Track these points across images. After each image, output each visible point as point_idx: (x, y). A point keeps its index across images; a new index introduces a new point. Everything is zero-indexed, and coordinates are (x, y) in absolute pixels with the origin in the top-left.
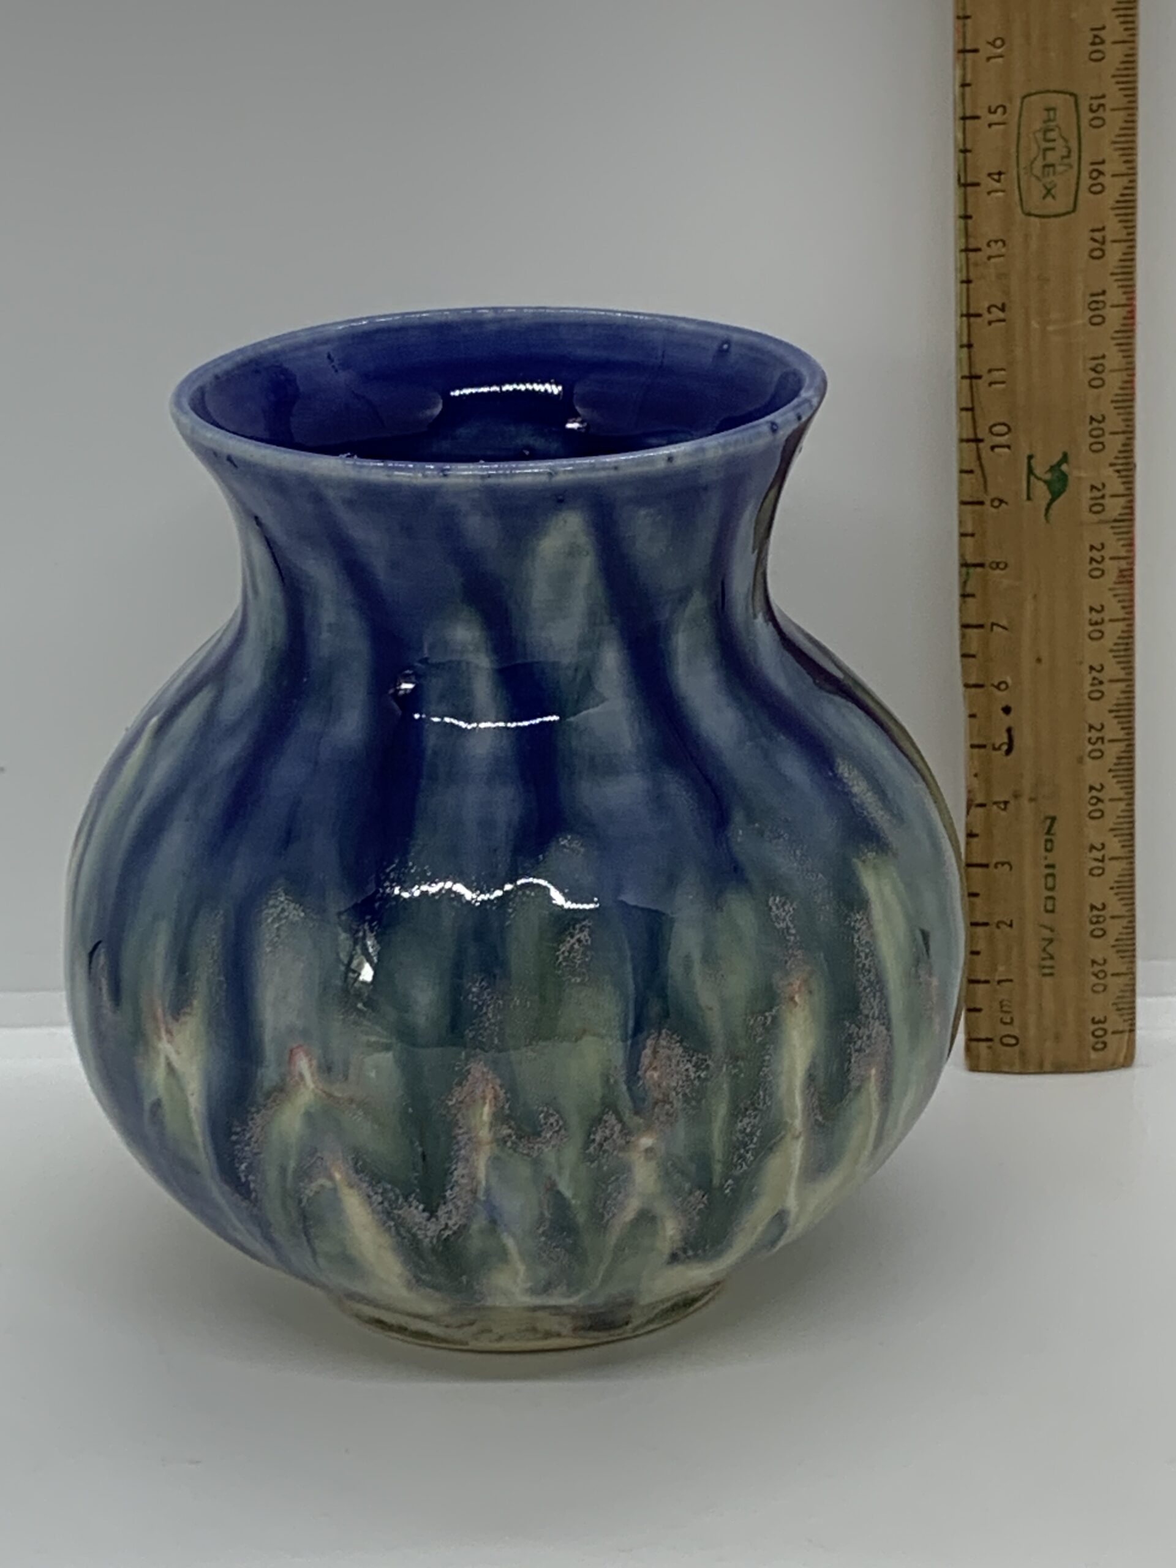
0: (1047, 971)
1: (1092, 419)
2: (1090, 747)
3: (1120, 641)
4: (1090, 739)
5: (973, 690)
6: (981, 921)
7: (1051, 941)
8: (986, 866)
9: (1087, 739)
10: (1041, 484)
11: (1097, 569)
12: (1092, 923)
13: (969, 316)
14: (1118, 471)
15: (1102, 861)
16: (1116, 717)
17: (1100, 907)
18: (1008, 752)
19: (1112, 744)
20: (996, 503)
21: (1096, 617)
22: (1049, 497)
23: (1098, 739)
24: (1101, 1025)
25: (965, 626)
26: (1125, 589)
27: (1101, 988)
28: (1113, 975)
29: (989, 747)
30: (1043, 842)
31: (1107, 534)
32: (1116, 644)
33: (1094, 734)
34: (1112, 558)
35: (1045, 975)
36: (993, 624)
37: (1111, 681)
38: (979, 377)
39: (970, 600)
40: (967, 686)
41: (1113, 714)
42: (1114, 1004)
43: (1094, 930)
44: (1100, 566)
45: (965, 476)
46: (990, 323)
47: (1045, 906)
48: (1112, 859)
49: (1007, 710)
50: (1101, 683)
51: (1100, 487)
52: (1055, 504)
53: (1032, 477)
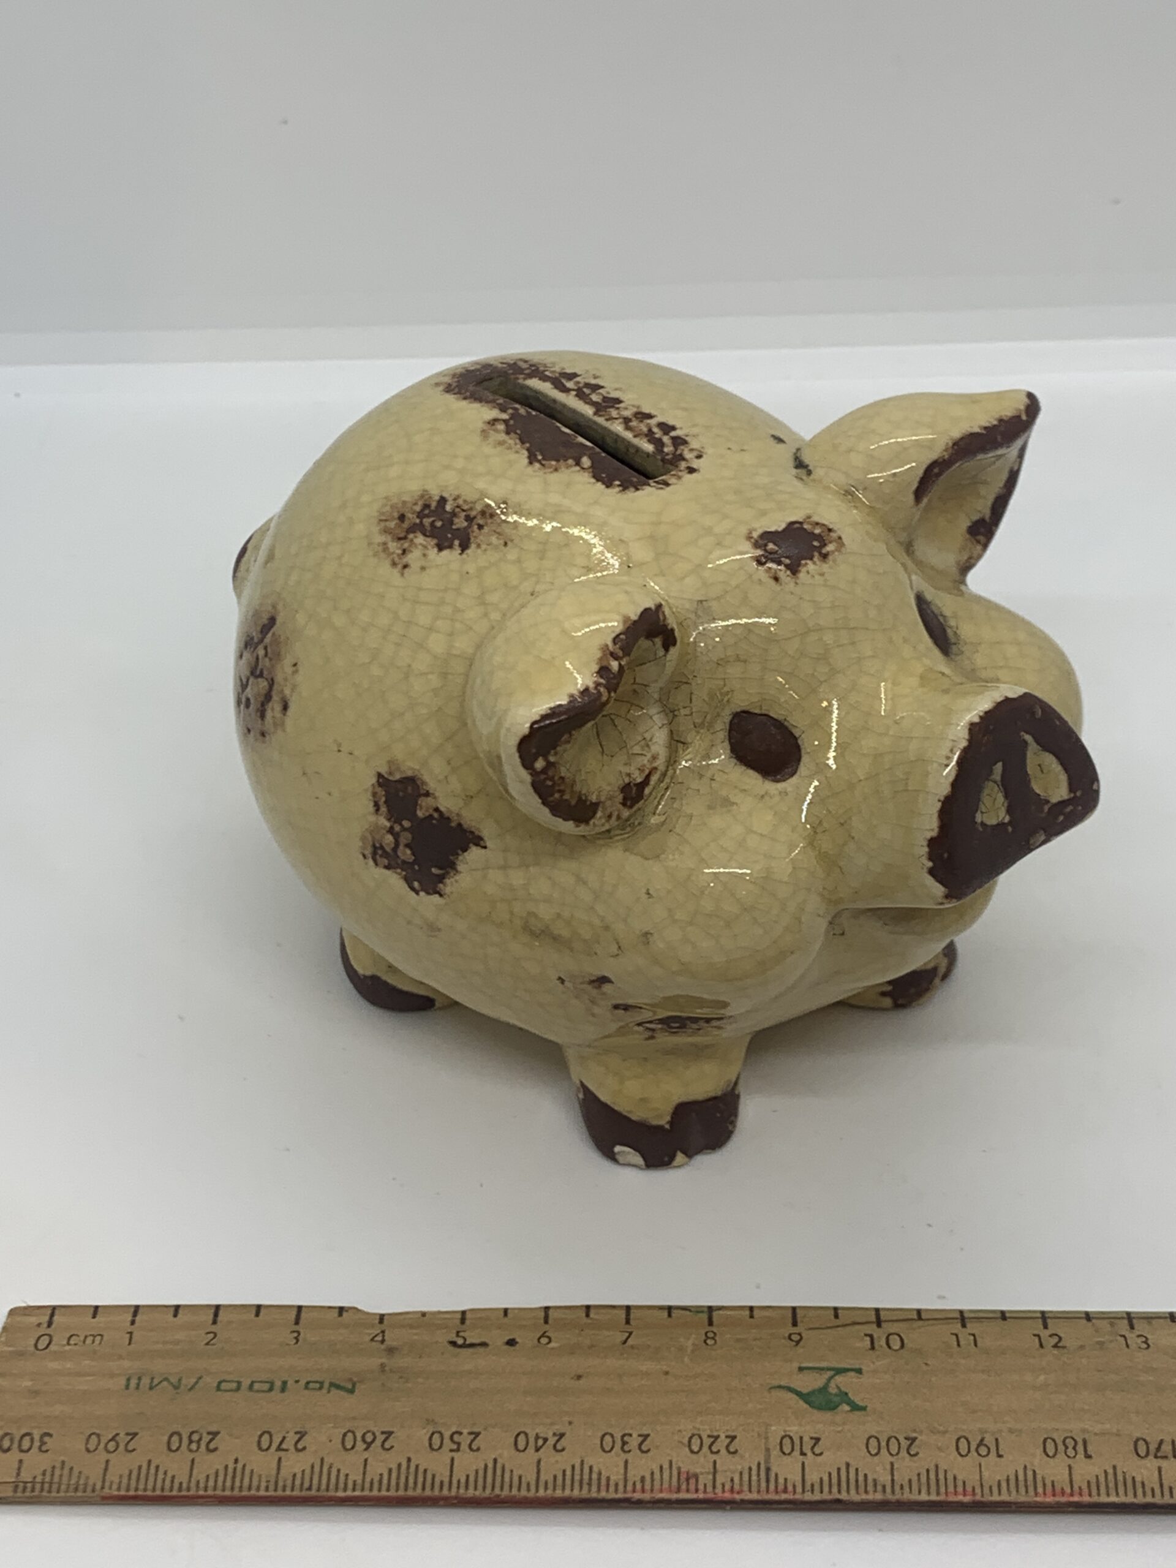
0: (133, 1382)
1: (914, 1440)
2: (447, 1435)
3: (595, 1476)
5: (542, 1314)
6: (219, 1318)
8: (297, 1322)
10: (825, 1382)
11: (701, 1444)
13: (1044, 1317)
14: (838, 1474)
15: (279, 1449)
16: (486, 1467)
18: (453, 1343)
20: (795, 1338)
21: (634, 1442)
22: (805, 1391)
23: (459, 1444)
24: (37, 1444)
25: (628, 1308)
26: (670, 1483)
28: (107, 1462)
29: (459, 1327)
30: (320, 1379)
31: (750, 1457)
32: (591, 1468)
33: (465, 1440)
34: (715, 1462)
36: (631, 1333)
37: (539, 1462)
38: (964, 1326)
40: (547, 1309)
41: (490, 1465)
43: (179, 1434)
44: (705, 1449)
45: (832, 1312)
47: (226, 1381)
48: (280, 1459)
49: (511, 1343)
50: (537, 1450)
51: (817, 1450)
52: (795, 1396)
53: (832, 1373)
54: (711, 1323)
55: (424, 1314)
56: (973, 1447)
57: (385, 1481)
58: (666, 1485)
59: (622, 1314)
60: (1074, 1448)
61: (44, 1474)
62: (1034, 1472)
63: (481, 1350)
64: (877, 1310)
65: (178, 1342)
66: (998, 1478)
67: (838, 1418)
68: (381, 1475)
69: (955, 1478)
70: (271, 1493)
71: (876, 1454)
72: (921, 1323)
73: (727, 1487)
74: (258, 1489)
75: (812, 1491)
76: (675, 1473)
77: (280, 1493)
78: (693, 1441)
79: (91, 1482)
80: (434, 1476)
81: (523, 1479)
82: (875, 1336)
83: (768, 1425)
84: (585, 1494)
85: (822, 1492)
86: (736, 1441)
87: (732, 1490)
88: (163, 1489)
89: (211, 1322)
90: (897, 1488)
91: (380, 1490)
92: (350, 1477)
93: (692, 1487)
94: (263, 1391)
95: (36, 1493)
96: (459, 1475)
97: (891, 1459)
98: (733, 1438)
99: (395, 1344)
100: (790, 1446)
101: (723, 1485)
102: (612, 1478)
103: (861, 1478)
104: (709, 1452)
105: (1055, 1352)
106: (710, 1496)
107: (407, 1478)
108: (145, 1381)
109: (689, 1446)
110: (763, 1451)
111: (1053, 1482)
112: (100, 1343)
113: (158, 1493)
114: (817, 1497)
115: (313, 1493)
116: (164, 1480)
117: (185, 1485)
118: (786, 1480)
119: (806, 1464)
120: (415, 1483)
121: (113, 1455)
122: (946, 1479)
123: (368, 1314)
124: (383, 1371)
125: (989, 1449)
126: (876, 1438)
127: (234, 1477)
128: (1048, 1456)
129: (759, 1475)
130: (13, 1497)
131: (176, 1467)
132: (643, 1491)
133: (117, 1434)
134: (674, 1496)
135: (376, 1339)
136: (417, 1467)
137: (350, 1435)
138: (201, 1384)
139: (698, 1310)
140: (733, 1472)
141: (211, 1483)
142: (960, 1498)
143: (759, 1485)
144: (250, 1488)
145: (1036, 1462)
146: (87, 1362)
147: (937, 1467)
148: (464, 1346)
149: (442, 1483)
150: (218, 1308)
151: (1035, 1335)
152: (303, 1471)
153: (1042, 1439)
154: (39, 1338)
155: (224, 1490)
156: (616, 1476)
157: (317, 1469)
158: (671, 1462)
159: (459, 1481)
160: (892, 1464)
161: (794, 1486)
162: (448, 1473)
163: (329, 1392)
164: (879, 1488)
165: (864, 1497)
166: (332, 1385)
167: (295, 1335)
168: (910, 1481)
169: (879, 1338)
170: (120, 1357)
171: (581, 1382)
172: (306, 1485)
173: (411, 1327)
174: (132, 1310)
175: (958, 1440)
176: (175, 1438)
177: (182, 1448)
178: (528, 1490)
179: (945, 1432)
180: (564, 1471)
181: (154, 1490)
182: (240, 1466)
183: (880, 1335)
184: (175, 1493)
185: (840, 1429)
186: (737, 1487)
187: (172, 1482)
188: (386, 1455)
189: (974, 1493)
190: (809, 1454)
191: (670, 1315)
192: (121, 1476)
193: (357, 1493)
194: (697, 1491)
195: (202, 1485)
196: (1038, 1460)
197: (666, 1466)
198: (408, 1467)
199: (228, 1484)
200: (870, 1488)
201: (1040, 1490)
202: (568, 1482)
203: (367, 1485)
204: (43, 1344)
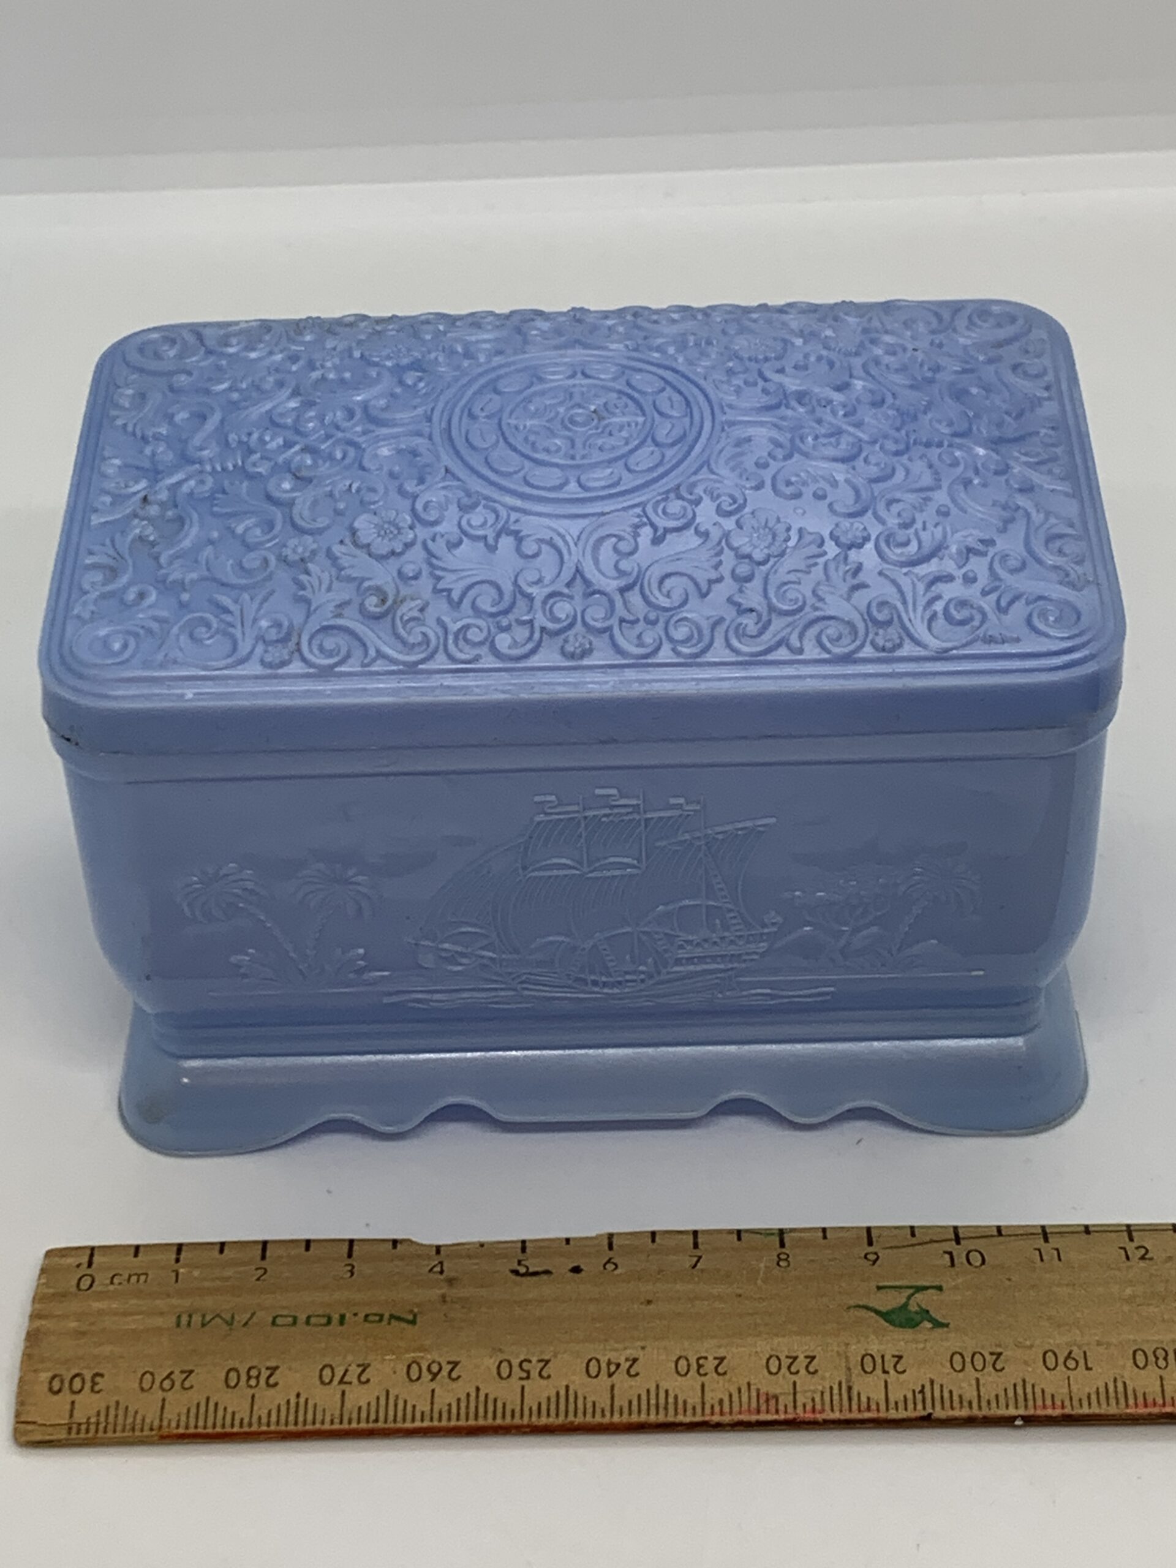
0: (184, 1320)
1: (1000, 1354)
2: (515, 1363)
3: (671, 1400)
4: (530, 1361)
5: (606, 1242)
6: (268, 1254)
7: (230, 1323)
8: (350, 1255)
9: (527, 1357)
10: (904, 1300)
11: (780, 1365)
12: (250, 1369)
13: (1129, 1230)
14: (922, 1391)
15: (341, 1382)
16: (558, 1394)
17: (272, 1381)
18: (516, 1272)
19: (519, 1390)
20: (872, 1257)
21: (710, 1365)
22: (883, 1309)
23: (528, 1372)
24: (88, 1385)
25: (695, 1233)
26: (749, 1406)
27: (146, 1386)
28: (164, 1400)
29: (521, 1257)
30: (380, 1312)
31: (831, 1375)
32: (667, 1392)
33: (534, 1368)
34: (795, 1383)
35: (179, 1317)
36: (700, 1257)
37: (613, 1387)
38: (1046, 1240)
39: (735, 1237)
40: (611, 1236)
41: (562, 1393)
42: (117, 1403)
43: (237, 1371)
44: (784, 1370)
45: (909, 1231)
46: (1124, 1249)
47: (281, 1316)
48: (343, 1393)
49: (576, 1270)
50: (610, 1375)
51: (900, 1368)
52: (873, 1314)
53: (911, 1291)
54: (782, 1245)
55: (482, 1245)
56: (1061, 1360)
57: (454, 1410)
58: (745, 1407)
59: (690, 1239)
60: (1165, 1359)
61: (98, 1414)
62: (1125, 1383)
63: (545, 1277)
64: (956, 1228)
65: (228, 1279)
66: (1087, 1390)
67: (921, 1337)
68: (450, 1405)
69: (1043, 1391)
70: (336, 1426)
71: (960, 1371)
72: (1001, 1239)
73: (809, 1407)
74: (323, 1423)
75: (897, 1409)
76: (754, 1394)
77: (345, 1426)
78: (771, 1361)
79: (148, 1421)
80: (504, 1405)
81: (597, 1405)
82: (955, 1254)
83: (847, 1345)
84: (661, 1418)
85: (906, 1409)
86: (815, 1361)
87: (814, 1410)
88: (223, 1426)
89: (259, 1258)
90: (984, 1404)
91: (449, 1419)
92: (418, 1408)
93: (772, 1408)
94: (322, 1325)
95: (90, 1435)
96: (530, 1402)
97: (978, 1375)
98: (813, 1358)
99: (453, 1274)
100: (871, 1365)
101: (804, 1406)
102: (690, 1401)
103: (946, 1395)
104: (788, 1374)
105: (1142, 1264)
106: (790, 1416)
107: (477, 1408)
108: (197, 1319)
109: (768, 1367)
110: (844, 1369)
111: (1144, 1394)
112: (146, 1281)
113: (218, 1429)
114: (902, 1414)
115: (381, 1425)
116: (224, 1418)
117: (246, 1421)
118: (869, 1399)
119: (889, 1381)
120: (486, 1412)
121: (170, 1393)
122: (1034, 1393)
123: (422, 1245)
124: (444, 1301)
125: (1077, 1362)
126: (961, 1354)
127: (297, 1412)
128: (1138, 1367)
129: (840, 1394)
130: (67, 1440)
131: (236, 1403)
132: (722, 1413)
133: (172, 1373)
134: (754, 1418)
135: (435, 1269)
136: (487, 1396)
137: (414, 1366)
138: (255, 1319)
139: (767, 1233)
140: (814, 1392)
141: (274, 1418)
142: (1049, 1412)
143: (841, 1405)
144: (314, 1423)
145: (1126, 1374)
146: (133, 1302)
147: (1024, 1381)
148: (528, 1274)
149: (513, 1411)
150: (265, 1244)
151: (1121, 1248)
152: (369, 1404)
153: (1131, 1352)
154: (80, 1279)
155: (287, 1424)
156: (694, 1399)
157: (383, 1402)
158: (749, 1384)
159: (531, 1409)
160: (978, 1380)
161: (878, 1404)
162: (519, 1402)
163: (389, 1323)
164: (965, 1404)
165: (951, 1413)
166: (392, 1317)
167: (349, 1268)
168: (997, 1396)
169: (959, 1255)
170: (168, 1296)
171: (651, 1307)
172: (373, 1417)
173: (469, 1257)
174: (175, 1248)
175: (1045, 1354)
176: (233, 1375)
177: (241, 1383)
178: (603, 1415)
179: (1031, 1347)
180: (639, 1396)
181: (214, 1426)
182: (302, 1400)
183: (959, 1252)
184: (236, 1429)
185: (921, 1346)
186: (818, 1407)
187: (233, 1419)
188: (454, 1385)
189: (1063, 1407)
190: (892, 1372)
191: (739, 1239)
192: (179, 1415)
193: (426, 1424)
194: (777, 1411)
195: (264, 1420)
196: (1128, 1372)
197: (744, 1389)
198: (477, 1397)
199: (291, 1418)
200: (956, 1404)
201: (1131, 1401)
202: (644, 1407)
203: (436, 1415)
204: (85, 1286)
